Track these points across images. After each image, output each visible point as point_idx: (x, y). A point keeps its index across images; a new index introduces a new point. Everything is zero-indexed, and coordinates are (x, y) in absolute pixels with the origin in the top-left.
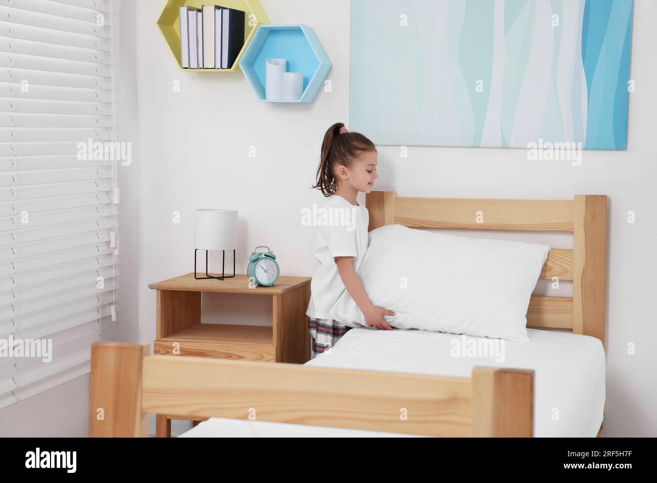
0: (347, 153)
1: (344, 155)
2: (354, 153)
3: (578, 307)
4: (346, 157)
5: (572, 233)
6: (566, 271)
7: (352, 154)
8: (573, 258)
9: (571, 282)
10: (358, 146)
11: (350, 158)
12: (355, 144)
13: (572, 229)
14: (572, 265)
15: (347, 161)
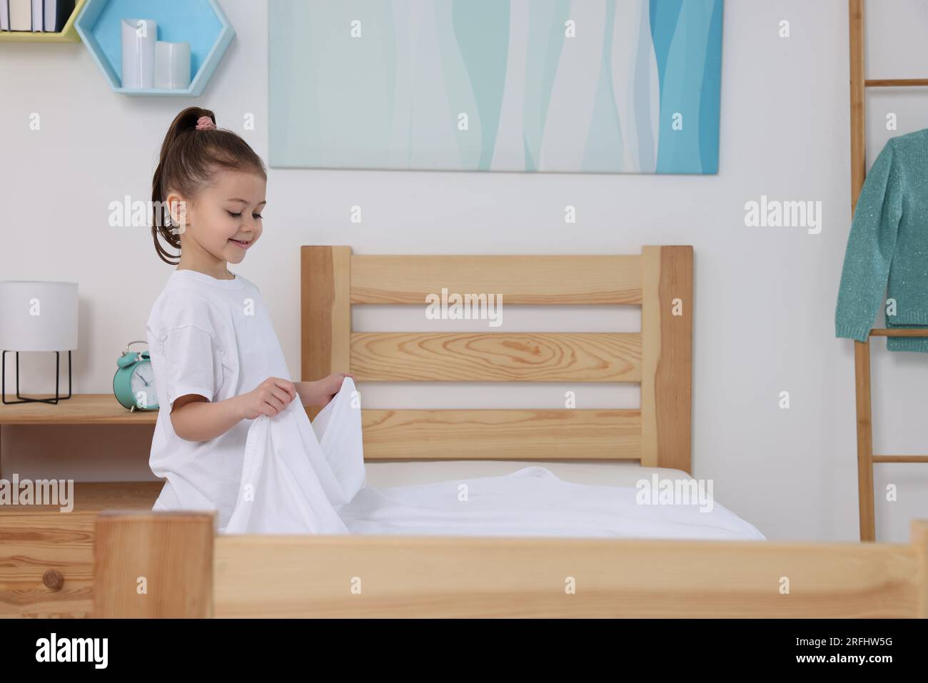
0: (190, 167)
1: (185, 172)
2: (204, 168)
3: (649, 424)
4: (187, 177)
5: (640, 307)
6: (630, 368)
7: (200, 171)
8: (641, 347)
9: (639, 384)
10: (217, 157)
11: (194, 177)
12: (212, 150)
13: (639, 300)
14: (639, 356)
15: (187, 183)
